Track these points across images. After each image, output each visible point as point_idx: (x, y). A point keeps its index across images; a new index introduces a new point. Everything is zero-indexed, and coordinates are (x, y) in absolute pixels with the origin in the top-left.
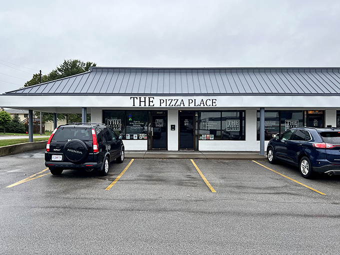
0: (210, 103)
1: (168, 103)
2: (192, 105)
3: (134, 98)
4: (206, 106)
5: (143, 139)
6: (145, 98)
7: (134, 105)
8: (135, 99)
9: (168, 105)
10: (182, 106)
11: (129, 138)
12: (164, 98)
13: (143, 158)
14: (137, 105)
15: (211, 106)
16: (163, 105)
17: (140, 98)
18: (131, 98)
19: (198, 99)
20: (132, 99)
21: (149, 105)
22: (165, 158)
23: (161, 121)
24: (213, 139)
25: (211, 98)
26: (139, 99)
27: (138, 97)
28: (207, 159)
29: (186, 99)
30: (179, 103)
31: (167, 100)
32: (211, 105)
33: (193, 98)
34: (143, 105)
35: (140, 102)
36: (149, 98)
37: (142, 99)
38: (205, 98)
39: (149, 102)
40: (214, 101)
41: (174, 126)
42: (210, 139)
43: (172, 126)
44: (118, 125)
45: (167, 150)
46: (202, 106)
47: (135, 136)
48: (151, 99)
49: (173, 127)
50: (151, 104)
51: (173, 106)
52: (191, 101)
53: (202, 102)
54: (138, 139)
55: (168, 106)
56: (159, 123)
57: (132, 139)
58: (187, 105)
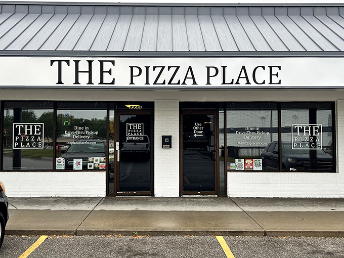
0: (263, 76)
1: (153, 75)
2: (216, 82)
3: (60, 62)
4: (253, 84)
5: (96, 169)
6: (90, 62)
7: (60, 82)
8: (64, 64)
9: (151, 81)
10: (189, 83)
11: (63, 168)
12: (142, 63)
13: (76, 233)
14: (68, 80)
15: (267, 84)
16: (140, 82)
17: (77, 62)
18: (52, 62)
19: (233, 66)
20: (56, 64)
21: (102, 82)
22: (140, 233)
23: (139, 126)
24: (260, 168)
25: (267, 62)
26: (73, 64)
27: (71, 60)
28: (265, 234)
29: (200, 66)
30: (180, 76)
31: (151, 69)
32: (267, 81)
33: (218, 62)
34: (84, 80)
35: (77, 72)
36: (102, 62)
37: (84, 66)
38: (250, 64)
39: (102, 72)
40: (275, 71)
41: (170, 137)
42: (255, 168)
43: (164, 137)
44: (36, 137)
45: (153, 194)
46: (243, 83)
47: (77, 163)
48: (107, 66)
49: (167, 140)
50: (107, 78)
51: (166, 85)
52: (213, 72)
53: (243, 75)
54: (85, 168)
55: (151, 85)
56: (135, 132)
57: (69, 168)
58: (202, 82)
